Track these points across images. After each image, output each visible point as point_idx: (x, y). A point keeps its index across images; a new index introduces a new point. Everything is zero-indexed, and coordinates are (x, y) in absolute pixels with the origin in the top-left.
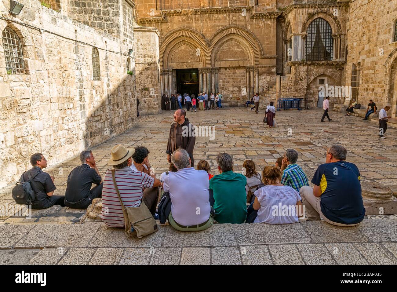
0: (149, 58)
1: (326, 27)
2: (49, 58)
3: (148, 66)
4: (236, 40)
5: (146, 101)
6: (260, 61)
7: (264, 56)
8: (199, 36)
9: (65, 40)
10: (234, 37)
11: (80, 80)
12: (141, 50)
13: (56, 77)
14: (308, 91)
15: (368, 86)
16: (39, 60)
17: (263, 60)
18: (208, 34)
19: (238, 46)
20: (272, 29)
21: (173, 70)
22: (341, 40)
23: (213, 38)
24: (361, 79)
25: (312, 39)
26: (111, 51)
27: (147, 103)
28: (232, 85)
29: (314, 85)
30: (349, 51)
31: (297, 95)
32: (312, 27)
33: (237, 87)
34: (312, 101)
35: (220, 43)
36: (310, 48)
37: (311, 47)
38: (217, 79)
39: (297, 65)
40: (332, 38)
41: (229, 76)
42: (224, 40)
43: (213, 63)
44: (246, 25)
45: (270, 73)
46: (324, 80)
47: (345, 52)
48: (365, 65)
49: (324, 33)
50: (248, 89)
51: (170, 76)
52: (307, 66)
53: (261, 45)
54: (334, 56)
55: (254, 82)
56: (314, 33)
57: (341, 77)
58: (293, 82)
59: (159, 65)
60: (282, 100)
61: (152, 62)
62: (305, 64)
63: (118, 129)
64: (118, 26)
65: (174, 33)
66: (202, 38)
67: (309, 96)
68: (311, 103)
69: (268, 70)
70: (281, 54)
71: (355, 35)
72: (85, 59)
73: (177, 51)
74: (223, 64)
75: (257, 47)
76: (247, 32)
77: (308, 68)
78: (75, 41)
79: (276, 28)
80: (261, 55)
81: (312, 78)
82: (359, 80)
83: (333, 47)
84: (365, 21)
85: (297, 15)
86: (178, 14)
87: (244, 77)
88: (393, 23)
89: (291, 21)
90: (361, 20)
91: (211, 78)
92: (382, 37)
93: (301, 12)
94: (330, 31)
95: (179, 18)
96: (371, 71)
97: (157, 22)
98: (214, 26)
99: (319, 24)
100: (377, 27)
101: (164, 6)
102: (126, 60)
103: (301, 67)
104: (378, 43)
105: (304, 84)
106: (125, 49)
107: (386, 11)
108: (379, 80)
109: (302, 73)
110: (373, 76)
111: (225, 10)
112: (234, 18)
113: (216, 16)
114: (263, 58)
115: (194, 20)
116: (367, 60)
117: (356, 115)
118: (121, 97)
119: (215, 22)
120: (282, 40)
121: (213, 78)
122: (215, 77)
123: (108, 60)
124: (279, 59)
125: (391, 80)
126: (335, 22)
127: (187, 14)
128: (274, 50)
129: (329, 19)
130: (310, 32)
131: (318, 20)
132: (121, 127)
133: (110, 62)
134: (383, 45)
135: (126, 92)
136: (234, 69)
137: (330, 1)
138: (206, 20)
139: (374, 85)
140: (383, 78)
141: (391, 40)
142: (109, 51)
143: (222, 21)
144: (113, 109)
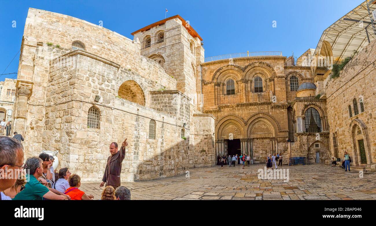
0: (207, 132)
1: (316, 113)
2: (115, 122)
3: (206, 137)
4: (263, 121)
5: (204, 158)
6: (279, 134)
7: (281, 130)
8: (240, 119)
9: (129, 114)
10: (262, 119)
11: (137, 137)
13: (118, 133)
14: (309, 152)
15: (343, 146)
16: (108, 123)
17: (281, 133)
18: (245, 118)
19: (265, 125)
20: (285, 115)
21: (225, 140)
22: (325, 120)
23: (248, 120)
24: (338, 142)
25: (308, 119)
26: (168, 123)
27: (204, 159)
28: (262, 149)
29: (312, 148)
30: (330, 125)
31: (302, 155)
32: (308, 113)
33: (265, 151)
34: (312, 159)
35: (253, 123)
36: (308, 125)
37: (309, 124)
38: (251, 145)
39: (300, 135)
40: (320, 119)
41: (259, 144)
42: (256, 121)
43: (249, 135)
44: (269, 112)
45: (284, 141)
46: (318, 144)
47: (327, 127)
48: (339, 133)
49: (315, 116)
50: (272, 152)
51: (223, 144)
52: (307, 136)
53: (279, 124)
54: (323, 129)
55: (275, 147)
56: (309, 116)
57: (328, 142)
58: (299, 146)
59: (214, 137)
60: (292, 158)
61: (208, 134)
62: (305, 134)
63: (168, 173)
64: (176, 110)
65: (225, 117)
66: (242, 120)
67: (310, 155)
68: (312, 160)
69: (284, 139)
70: (292, 130)
71: (331, 116)
72: (143, 125)
73: (227, 128)
74: (255, 136)
75: (276, 125)
76: (269, 116)
77: (307, 138)
78: (137, 115)
79: (288, 114)
80: (279, 130)
81: (311, 144)
82: (337, 143)
83: (321, 124)
84: (335, 108)
85: (298, 106)
86: (228, 107)
87: (269, 145)
88: (348, 107)
89: (295, 110)
90: (333, 108)
91: (248, 145)
92: (344, 116)
93: (300, 104)
94: (318, 115)
95: (228, 109)
96: (343, 136)
97: (215, 112)
98: (249, 113)
99: (311, 111)
100: (341, 110)
101: (220, 103)
102: (181, 130)
103: (303, 136)
104: (343, 120)
105: (306, 148)
106: (180, 123)
107: (343, 101)
108: (348, 141)
109: (304, 140)
110: (344, 139)
111: (255, 104)
112: (261, 108)
113: (250, 107)
114: (280, 132)
115: (237, 110)
116: (339, 130)
117: (338, 166)
118: (173, 152)
119: (249, 111)
120: (291, 121)
121: (249, 145)
122: (250, 144)
123: (164, 128)
124: (291, 133)
125: (354, 140)
126: (321, 110)
127: (233, 107)
128: (287, 127)
129: (317, 108)
130: (307, 115)
131: (311, 108)
132: (172, 172)
133: (166, 129)
134: (346, 120)
135: (179, 150)
136: (263, 139)
137: (316, 98)
138: (244, 110)
139: (346, 145)
140: (350, 140)
141: (349, 116)
142: (165, 123)
143: (254, 110)
144: (165, 159)
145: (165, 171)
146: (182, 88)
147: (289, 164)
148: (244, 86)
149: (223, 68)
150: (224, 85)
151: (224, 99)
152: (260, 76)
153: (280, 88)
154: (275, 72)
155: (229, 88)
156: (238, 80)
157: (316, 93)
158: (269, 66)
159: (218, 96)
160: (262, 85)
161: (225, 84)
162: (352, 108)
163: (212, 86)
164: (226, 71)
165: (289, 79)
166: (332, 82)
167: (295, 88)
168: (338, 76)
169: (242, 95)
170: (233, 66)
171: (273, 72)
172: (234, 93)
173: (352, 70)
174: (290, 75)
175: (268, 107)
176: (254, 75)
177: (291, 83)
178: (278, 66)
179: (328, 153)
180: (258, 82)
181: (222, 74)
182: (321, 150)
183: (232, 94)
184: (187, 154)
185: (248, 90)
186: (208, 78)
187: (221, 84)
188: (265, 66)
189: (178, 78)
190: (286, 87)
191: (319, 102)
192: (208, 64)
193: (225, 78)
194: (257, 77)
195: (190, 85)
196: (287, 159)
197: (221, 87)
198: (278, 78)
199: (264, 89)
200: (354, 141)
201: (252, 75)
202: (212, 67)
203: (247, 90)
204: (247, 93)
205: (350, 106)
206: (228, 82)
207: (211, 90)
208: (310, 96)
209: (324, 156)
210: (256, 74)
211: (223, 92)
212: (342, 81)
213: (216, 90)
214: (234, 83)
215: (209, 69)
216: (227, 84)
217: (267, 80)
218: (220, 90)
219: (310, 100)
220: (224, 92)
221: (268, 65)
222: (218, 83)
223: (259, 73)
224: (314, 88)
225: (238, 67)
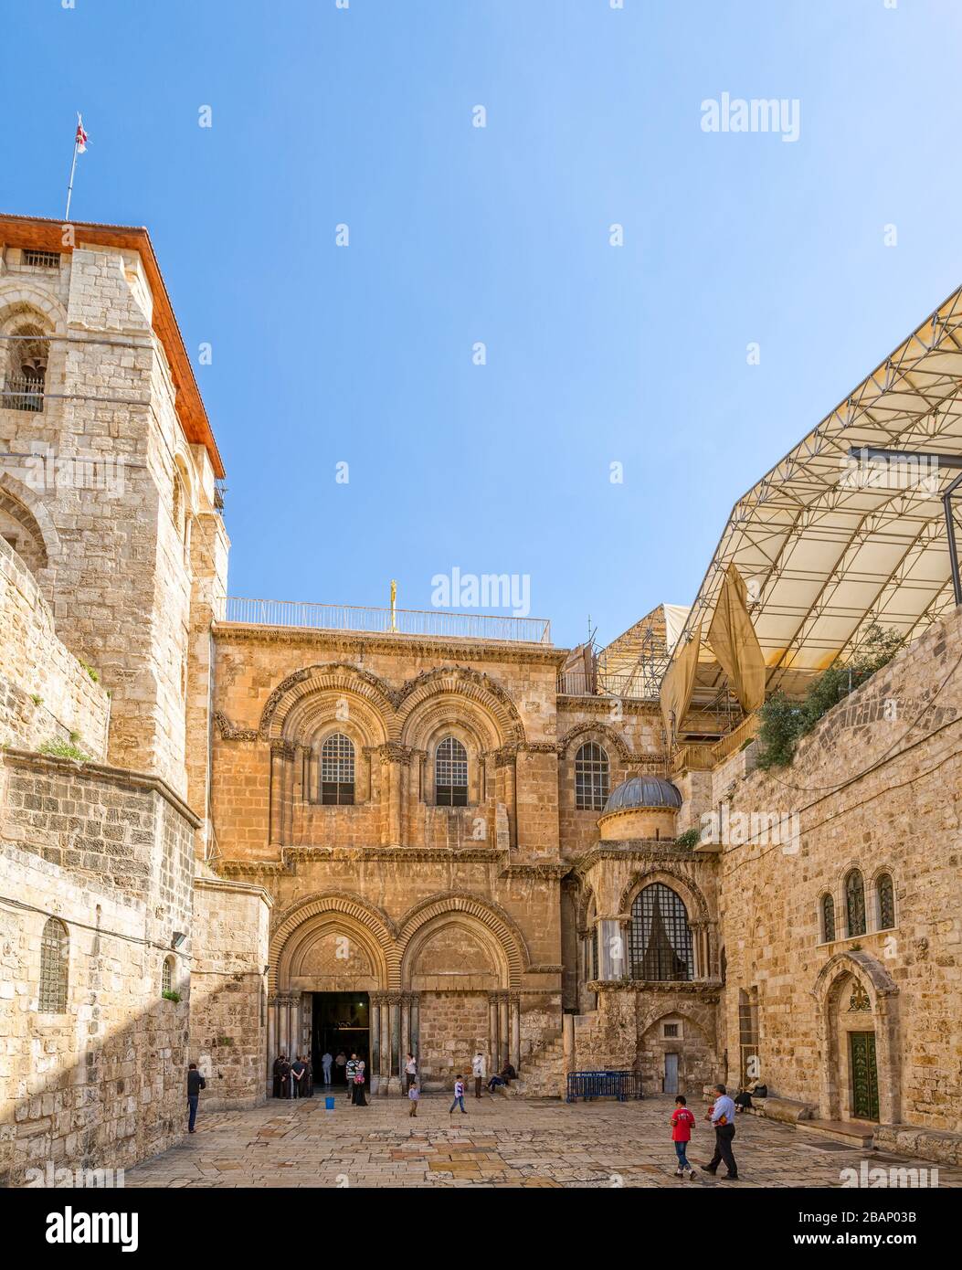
0: (239, 961)
1: (674, 904)
3: (233, 982)
4: (464, 926)
5: (223, 1072)
6: (524, 978)
7: (534, 965)
8: (374, 913)
10: (460, 919)
12: (219, 939)
14: (641, 1053)
15: (780, 1042)
17: (531, 975)
18: (396, 910)
19: (470, 940)
20: (551, 904)
21: (303, 993)
22: (708, 934)
23: (408, 919)
24: (761, 1025)
25: (643, 930)
27: (226, 1077)
28: (454, 1036)
29: (653, 1038)
30: (730, 960)
31: (613, 1063)
32: (642, 903)
33: (466, 1041)
34: (651, 1078)
35: (425, 932)
36: (640, 952)
37: (643, 949)
38: (415, 1019)
39: (611, 990)
40: (687, 929)
41: (446, 1014)
42: (436, 926)
43: (406, 980)
44: (489, 891)
45: (546, 1008)
46: (677, 1026)
47: (719, 962)
48: (769, 993)
49: (669, 917)
50: (493, 1046)
51: (295, 1010)
52: (634, 993)
53: (526, 941)
54: (696, 971)
55: (509, 1030)
56: (648, 917)
57: (715, 1019)
58: (603, 1030)
59: (265, 979)
60: (578, 1075)
61: (245, 970)
62: (630, 987)
63: (113, 1157)
64: (147, 870)
65: (310, 901)
66: (381, 919)
67: (642, 1065)
68: (650, 1082)
69: (544, 1001)
70: (572, 965)
71: (740, 925)
72: (15, 949)
73: (316, 947)
74: (431, 983)
75: (516, 944)
76: (491, 908)
77: (638, 998)
79: (561, 901)
80: (525, 963)
81: (649, 1022)
82: (757, 1028)
83: (691, 949)
84: (759, 894)
85: (608, 875)
86: (324, 857)
87: (483, 1018)
88: (818, 901)
89: (596, 888)
90: (750, 893)
91: (401, 1018)
92: (799, 931)
93: (616, 868)
94: (683, 914)
95: (324, 868)
96: (782, 1006)
97: (269, 873)
98: (412, 890)
99: (657, 897)
100: (787, 909)
101: (291, 836)
102: (161, 961)
103: (622, 994)
104: (792, 945)
105: (631, 1036)
106: (160, 932)
107: (800, 874)
108: (803, 1028)
109: (624, 1009)
110: (788, 1018)
111: (439, 856)
112: (460, 874)
113: (416, 867)
114: (530, 972)
115: (362, 875)
116: (771, 982)
117: (758, 1113)
118: (134, 1061)
119: (413, 881)
120: (576, 931)
121: (406, 1018)
122: (410, 1016)
123: (100, 957)
124: (569, 975)
125: (832, 1029)
126: (694, 894)
127: (346, 860)
128: (556, 953)
129: (679, 887)
130: (639, 913)
131: (655, 887)
132: (127, 1151)
133: (108, 963)
134: (803, 947)
135: (153, 1049)
136: (459, 996)
137: (678, 849)
138: (392, 877)
139: (793, 1040)
140: (813, 1025)
141: (819, 938)
142: (106, 932)
143: (433, 879)
144: (103, 1096)
145: (105, 1148)
146: (138, 745)
147: (564, 1097)
148: (395, 777)
149: (310, 676)
150: (309, 756)
151: (310, 820)
152: (459, 734)
153: (535, 796)
154: (520, 725)
155: (330, 773)
156: (370, 745)
157: (679, 825)
158: (500, 694)
159: (282, 805)
160: (465, 777)
161: (316, 753)
162: (836, 905)
163: (261, 753)
164: (324, 694)
165: (571, 756)
166: (753, 785)
167: (593, 796)
168: (788, 762)
169: (383, 813)
170: (354, 675)
171: (513, 723)
172: (349, 800)
173: (859, 741)
174: (576, 740)
175: (487, 871)
176: (437, 730)
177: (579, 777)
178: (533, 697)
179: (714, 1059)
180: (449, 765)
181: (303, 704)
182: (685, 1048)
183: (343, 802)
184: (182, 1063)
185: (409, 791)
186: (244, 709)
187: (300, 751)
188: (481, 690)
189: (120, 684)
190: (560, 792)
191: (689, 864)
192: (246, 637)
193: (315, 723)
194: (449, 740)
195: (173, 736)
196: (558, 1078)
197: (299, 763)
198: (533, 751)
199: (472, 795)
200: (831, 1032)
201: (427, 731)
202: (266, 658)
203: (405, 793)
204: (405, 804)
205: (827, 899)
206: (330, 746)
207: (256, 770)
208: (655, 835)
209: (695, 1070)
210: (445, 725)
211: (306, 786)
212: (800, 786)
213: (276, 778)
214: (353, 755)
215: (249, 661)
216: (324, 754)
217: (487, 760)
218: (294, 778)
219: (655, 854)
220: (309, 790)
221: (496, 691)
222: (286, 743)
223: (458, 722)
224: (671, 802)
225: (375, 683)
